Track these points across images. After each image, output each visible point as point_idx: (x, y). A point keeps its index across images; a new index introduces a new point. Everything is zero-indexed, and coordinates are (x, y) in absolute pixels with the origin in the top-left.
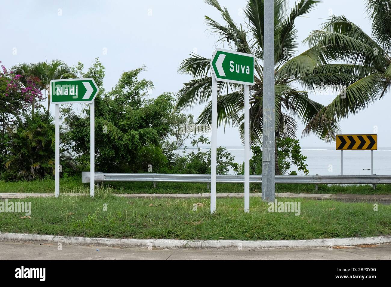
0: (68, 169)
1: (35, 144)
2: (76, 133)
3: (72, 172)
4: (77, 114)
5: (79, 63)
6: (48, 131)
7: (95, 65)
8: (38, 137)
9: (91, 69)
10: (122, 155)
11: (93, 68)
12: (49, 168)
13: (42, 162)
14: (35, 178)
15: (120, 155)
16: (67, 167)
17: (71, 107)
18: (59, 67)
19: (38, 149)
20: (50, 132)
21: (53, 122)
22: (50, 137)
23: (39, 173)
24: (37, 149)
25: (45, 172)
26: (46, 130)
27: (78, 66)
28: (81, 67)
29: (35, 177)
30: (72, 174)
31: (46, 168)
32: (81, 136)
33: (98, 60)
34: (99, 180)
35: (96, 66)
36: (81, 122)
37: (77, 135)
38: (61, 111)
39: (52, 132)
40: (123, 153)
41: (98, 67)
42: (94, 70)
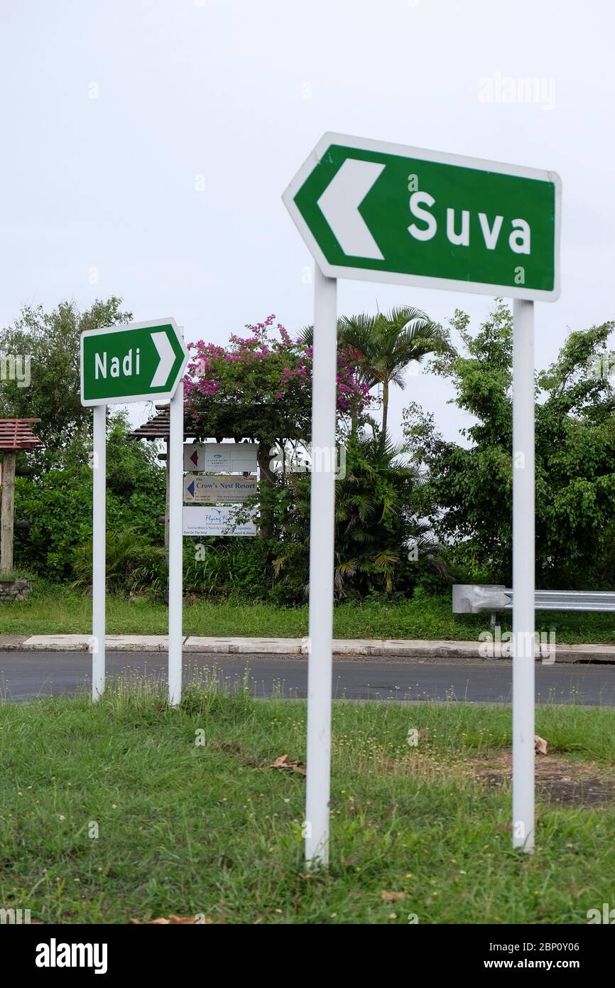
0: (428, 577)
1: (343, 514)
2: (441, 488)
3: (438, 585)
4: (447, 439)
5: (460, 313)
6: (379, 483)
7: (496, 316)
8: (351, 497)
9: (487, 327)
10: (555, 543)
11: (491, 322)
12: (378, 574)
13: (363, 559)
14: (345, 598)
15: (549, 543)
16: (426, 570)
17: (430, 420)
18: (410, 325)
19: (353, 527)
20: (382, 484)
21: (394, 459)
22: (381, 498)
23: (356, 586)
24: (348, 527)
25: (369, 584)
26: (373, 479)
27: (456, 320)
28: (462, 322)
29: (345, 596)
30: (439, 589)
31: (372, 574)
32: (454, 495)
33: (502, 303)
34: (493, 606)
35: (498, 317)
36: (455, 460)
37: (444, 491)
38: (407, 433)
39: (387, 484)
40: (556, 537)
41: (502, 320)
42: (495, 327)
